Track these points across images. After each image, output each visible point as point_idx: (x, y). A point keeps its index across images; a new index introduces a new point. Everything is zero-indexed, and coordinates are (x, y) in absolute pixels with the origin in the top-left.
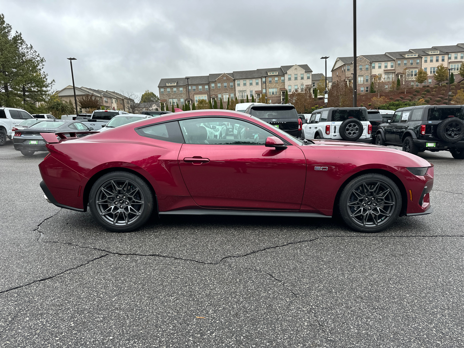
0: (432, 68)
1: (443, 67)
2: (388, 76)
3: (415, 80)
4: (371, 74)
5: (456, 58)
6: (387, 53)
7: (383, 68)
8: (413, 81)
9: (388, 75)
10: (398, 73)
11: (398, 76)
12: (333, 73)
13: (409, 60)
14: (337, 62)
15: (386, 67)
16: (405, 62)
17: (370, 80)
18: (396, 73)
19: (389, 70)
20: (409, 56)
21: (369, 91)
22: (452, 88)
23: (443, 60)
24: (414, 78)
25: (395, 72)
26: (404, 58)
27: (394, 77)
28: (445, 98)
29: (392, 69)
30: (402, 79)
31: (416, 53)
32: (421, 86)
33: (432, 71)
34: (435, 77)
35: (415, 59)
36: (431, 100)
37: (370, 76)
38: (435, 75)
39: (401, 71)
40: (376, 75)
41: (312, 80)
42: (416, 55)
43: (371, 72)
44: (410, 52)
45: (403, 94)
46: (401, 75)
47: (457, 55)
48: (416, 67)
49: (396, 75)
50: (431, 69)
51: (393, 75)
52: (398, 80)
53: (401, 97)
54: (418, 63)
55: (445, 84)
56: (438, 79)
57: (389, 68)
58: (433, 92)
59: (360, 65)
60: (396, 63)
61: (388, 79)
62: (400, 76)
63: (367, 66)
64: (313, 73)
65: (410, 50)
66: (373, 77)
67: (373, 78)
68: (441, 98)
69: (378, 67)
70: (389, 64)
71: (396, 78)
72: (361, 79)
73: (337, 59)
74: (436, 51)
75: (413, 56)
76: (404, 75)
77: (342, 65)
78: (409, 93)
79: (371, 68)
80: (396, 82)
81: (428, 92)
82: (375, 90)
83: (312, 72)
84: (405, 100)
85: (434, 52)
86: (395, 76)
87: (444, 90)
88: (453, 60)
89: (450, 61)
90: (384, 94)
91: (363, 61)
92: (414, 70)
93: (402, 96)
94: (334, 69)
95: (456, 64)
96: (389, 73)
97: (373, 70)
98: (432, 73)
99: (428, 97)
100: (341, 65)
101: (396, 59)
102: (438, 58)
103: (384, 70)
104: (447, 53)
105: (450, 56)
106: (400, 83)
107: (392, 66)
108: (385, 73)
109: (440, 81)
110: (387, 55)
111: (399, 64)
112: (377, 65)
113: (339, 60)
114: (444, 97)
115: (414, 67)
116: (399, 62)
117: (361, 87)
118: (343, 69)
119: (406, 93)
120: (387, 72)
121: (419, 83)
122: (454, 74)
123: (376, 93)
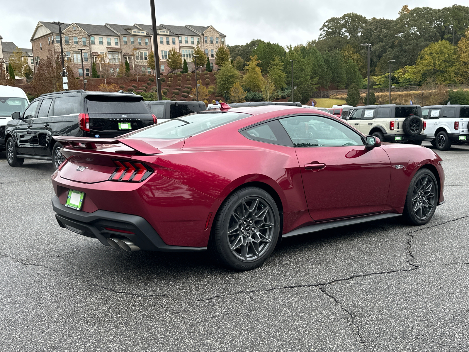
0: (164, 52)
1: (175, 51)
2: (113, 57)
3: (146, 64)
4: (90, 51)
5: (187, 42)
6: (107, 24)
7: (105, 45)
8: (144, 66)
9: (113, 55)
10: (125, 53)
11: (126, 57)
12: (33, 43)
13: (137, 38)
14: (39, 29)
15: (109, 43)
16: (132, 39)
17: (90, 60)
18: (123, 53)
19: (114, 48)
20: (136, 32)
21: (91, 74)
22: (188, 78)
23: (174, 43)
24: (145, 63)
25: (121, 52)
26: (130, 34)
27: (121, 59)
28: (183, 90)
29: (117, 47)
30: (131, 62)
31: (143, 30)
32: (153, 73)
33: (164, 55)
34: (168, 64)
35: (144, 38)
36: (168, 91)
37: (90, 53)
38: (168, 60)
39: (129, 51)
40: (97, 53)
41: (3, 52)
42: (144, 33)
43: (90, 48)
44: (135, 27)
45: (136, 83)
46: (129, 57)
47: (188, 39)
48: (146, 48)
49: (123, 56)
50: (162, 54)
51: (119, 55)
52: (127, 64)
53: (133, 86)
54: (147, 44)
55: (179, 73)
56: (172, 66)
57: (113, 45)
58: (169, 82)
59: (75, 37)
60: (121, 41)
61: (114, 60)
62: (127, 58)
63: (84, 40)
64: (3, 40)
65: (135, 24)
66: (94, 55)
67: (95, 57)
68: (178, 89)
69: (99, 43)
70: (113, 40)
71: (123, 60)
72: (77, 56)
73: (39, 23)
74: (166, 31)
75: (141, 34)
76: (133, 58)
77: (48, 33)
78: (142, 81)
79: (89, 42)
80: (124, 65)
81: (164, 82)
82: (99, 73)
83: (2, 38)
84: (140, 91)
85: (163, 32)
86: (121, 57)
87: (180, 80)
88: (184, 44)
89: (181, 45)
90: (112, 80)
91: (78, 31)
92: (143, 52)
93: (135, 85)
94: (35, 38)
95: (188, 50)
96: (114, 53)
97: (93, 46)
98: (164, 58)
99: (164, 87)
100: (46, 34)
101: (121, 34)
102: (169, 40)
103: (107, 48)
104: (178, 35)
105: (180, 39)
106: (129, 67)
107: (117, 44)
108: (109, 52)
109: (174, 69)
110: (109, 27)
111: (125, 42)
112: (97, 39)
113: (42, 25)
114: (181, 89)
115: (143, 47)
116: (125, 39)
117: (79, 68)
118: (51, 39)
119: (139, 81)
120: (111, 51)
121: (151, 69)
122: (187, 61)
123: (101, 78)
